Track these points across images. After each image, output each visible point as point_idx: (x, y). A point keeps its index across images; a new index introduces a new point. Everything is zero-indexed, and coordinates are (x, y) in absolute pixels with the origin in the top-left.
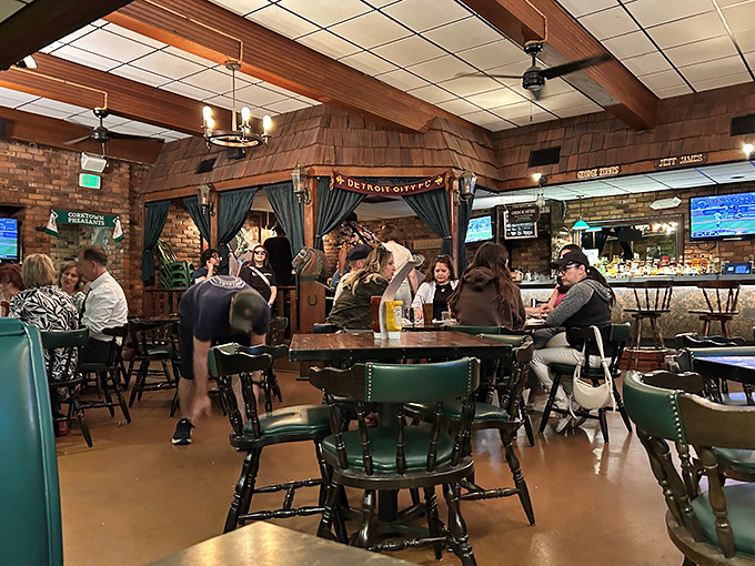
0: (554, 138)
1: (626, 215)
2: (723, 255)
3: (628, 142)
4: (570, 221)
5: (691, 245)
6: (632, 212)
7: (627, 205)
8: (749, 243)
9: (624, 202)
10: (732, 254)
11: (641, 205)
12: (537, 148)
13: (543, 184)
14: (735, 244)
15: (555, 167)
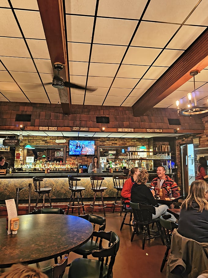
0: (28, 110)
1: (46, 144)
2: (79, 161)
3: (61, 118)
4: (23, 144)
5: (69, 157)
6: (48, 143)
7: (46, 140)
8: (86, 157)
9: (45, 139)
10: (81, 161)
11: (51, 141)
12: (20, 113)
13: (23, 130)
14: (83, 157)
15: (29, 123)
